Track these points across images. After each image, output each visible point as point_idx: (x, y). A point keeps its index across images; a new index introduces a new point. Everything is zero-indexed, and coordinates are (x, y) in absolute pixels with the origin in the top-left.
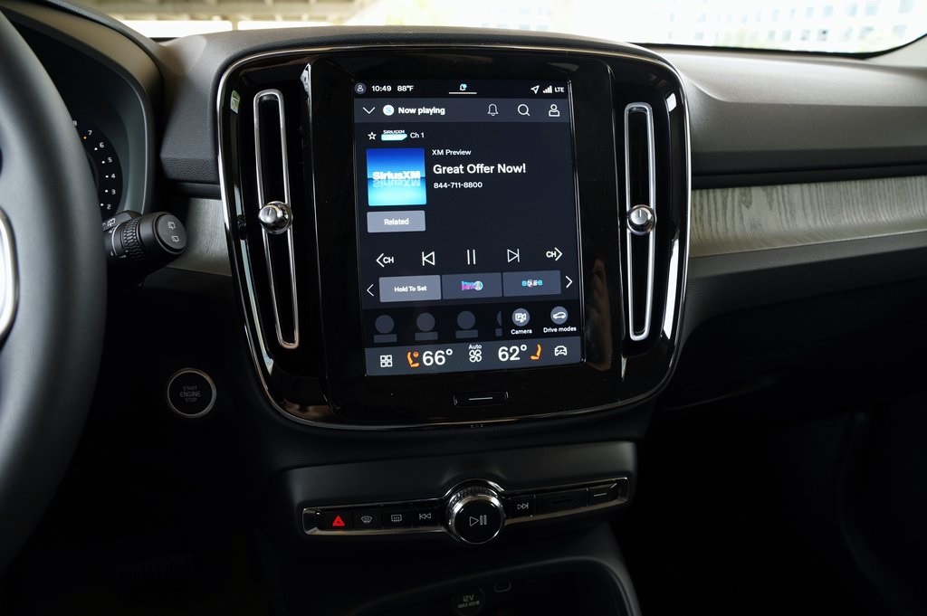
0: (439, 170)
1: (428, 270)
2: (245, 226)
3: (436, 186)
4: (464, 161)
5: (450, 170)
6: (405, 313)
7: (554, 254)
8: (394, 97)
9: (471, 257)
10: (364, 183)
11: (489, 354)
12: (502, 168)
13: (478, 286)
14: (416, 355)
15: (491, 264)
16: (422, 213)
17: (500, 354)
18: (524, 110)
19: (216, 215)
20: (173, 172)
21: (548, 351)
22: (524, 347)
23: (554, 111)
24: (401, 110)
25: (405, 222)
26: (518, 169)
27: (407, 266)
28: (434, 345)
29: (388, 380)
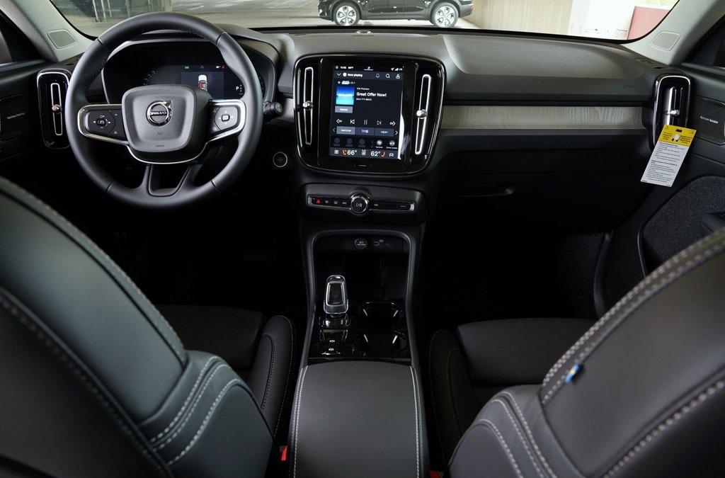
0: (358, 94)
1: (352, 125)
2: (299, 108)
3: (357, 99)
4: (367, 92)
5: (362, 94)
6: (344, 138)
7: (393, 123)
8: (347, 71)
9: (366, 122)
10: (335, 97)
11: (368, 153)
12: (379, 95)
13: (367, 131)
14: (346, 151)
15: (372, 125)
16: (352, 107)
17: (372, 154)
18: (388, 76)
19: (292, 104)
20: (281, 90)
21: (387, 155)
22: (379, 152)
23: (398, 76)
24: (349, 75)
25: (347, 110)
26: (384, 95)
27: (346, 124)
28: (351, 148)
29: (336, 158)
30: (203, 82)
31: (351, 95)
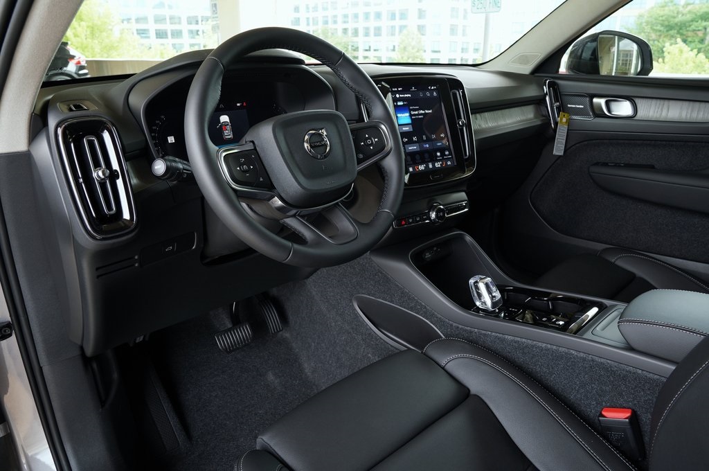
1: (415, 142)
3: (413, 117)
4: (417, 110)
5: (415, 113)
6: (413, 155)
7: (443, 135)
8: (398, 92)
9: (424, 137)
12: (427, 111)
14: (417, 167)
15: (429, 139)
16: (411, 126)
17: (436, 165)
18: (428, 94)
21: (446, 163)
22: (441, 163)
23: (435, 94)
24: (400, 96)
25: (408, 128)
26: (430, 111)
27: (411, 141)
28: (421, 164)
31: (408, 114)
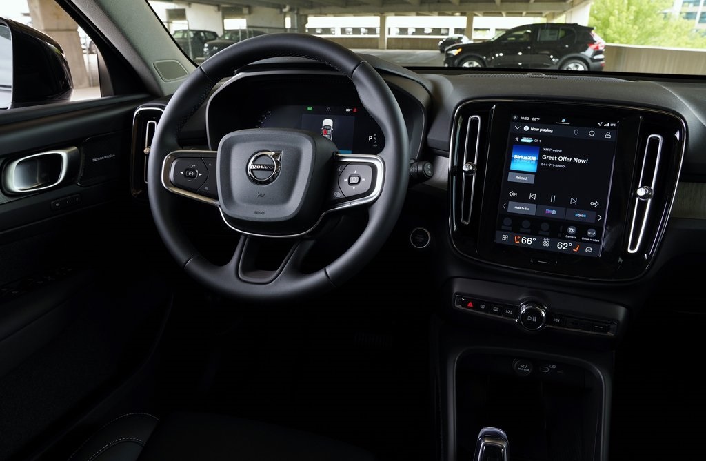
0: (545, 157)
1: (532, 201)
2: (456, 171)
3: (542, 164)
4: (558, 155)
5: (550, 158)
6: (518, 218)
7: (595, 204)
8: (530, 123)
10: (510, 159)
11: (553, 244)
12: (576, 160)
13: (554, 212)
14: (519, 238)
15: (562, 203)
16: (534, 176)
17: (558, 245)
18: (592, 134)
19: (445, 165)
20: (431, 144)
21: (582, 249)
22: (571, 245)
23: (608, 135)
24: (532, 129)
25: (526, 179)
26: (584, 161)
27: (523, 199)
28: (528, 235)
29: (504, 246)
30: (328, 128)
31: (534, 158)
